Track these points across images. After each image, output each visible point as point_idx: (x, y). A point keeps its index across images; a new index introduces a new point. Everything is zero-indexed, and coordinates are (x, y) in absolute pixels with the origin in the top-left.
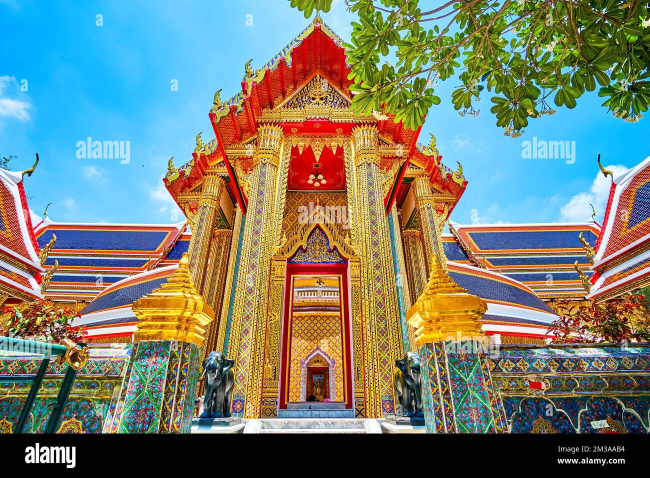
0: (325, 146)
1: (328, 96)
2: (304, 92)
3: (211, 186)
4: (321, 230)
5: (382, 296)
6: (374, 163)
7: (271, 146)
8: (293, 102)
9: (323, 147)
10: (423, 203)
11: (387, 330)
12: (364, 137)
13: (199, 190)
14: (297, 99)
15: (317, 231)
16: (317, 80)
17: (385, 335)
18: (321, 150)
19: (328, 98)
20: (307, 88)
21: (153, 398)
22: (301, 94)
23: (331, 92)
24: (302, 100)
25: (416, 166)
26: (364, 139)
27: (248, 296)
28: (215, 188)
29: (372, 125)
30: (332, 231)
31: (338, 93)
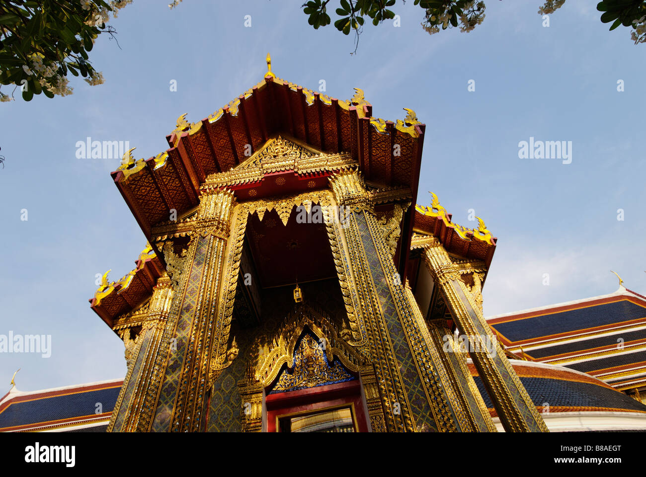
0: (295, 206)
2: (264, 154)
4: (312, 334)
7: (216, 214)
9: (291, 207)
10: (444, 276)
12: (345, 183)
13: (146, 308)
14: (254, 162)
18: (290, 211)
20: (267, 150)
22: (260, 157)
23: (297, 149)
25: (421, 234)
26: (346, 186)
31: (305, 149)
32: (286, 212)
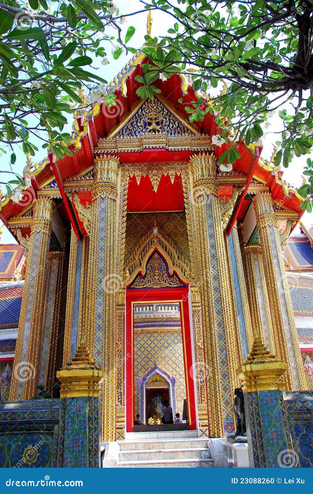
0: (163, 175)
1: (164, 119)
2: (139, 115)
3: (43, 210)
4: (159, 254)
5: (222, 328)
6: (213, 194)
7: (109, 179)
8: (128, 128)
9: (160, 176)
10: (264, 221)
11: (227, 360)
12: (202, 166)
13: (29, 214)
14: (132, 124)
15: (156, 255)
16: (151, 101)
17: (225, 364)
18: (159, 180)
19: (164, 122)
20: (142, 110)
21: (81, 432)
22: (136, 118)
23: (167, 114)
24: (137, 126)
25: (257, 180)
26: (202, 169)
27: (97, 332)
28: (47, 211)
29: (210, 153)
30: (171, 255)
31: (174, 116)
32: (156, 180)
